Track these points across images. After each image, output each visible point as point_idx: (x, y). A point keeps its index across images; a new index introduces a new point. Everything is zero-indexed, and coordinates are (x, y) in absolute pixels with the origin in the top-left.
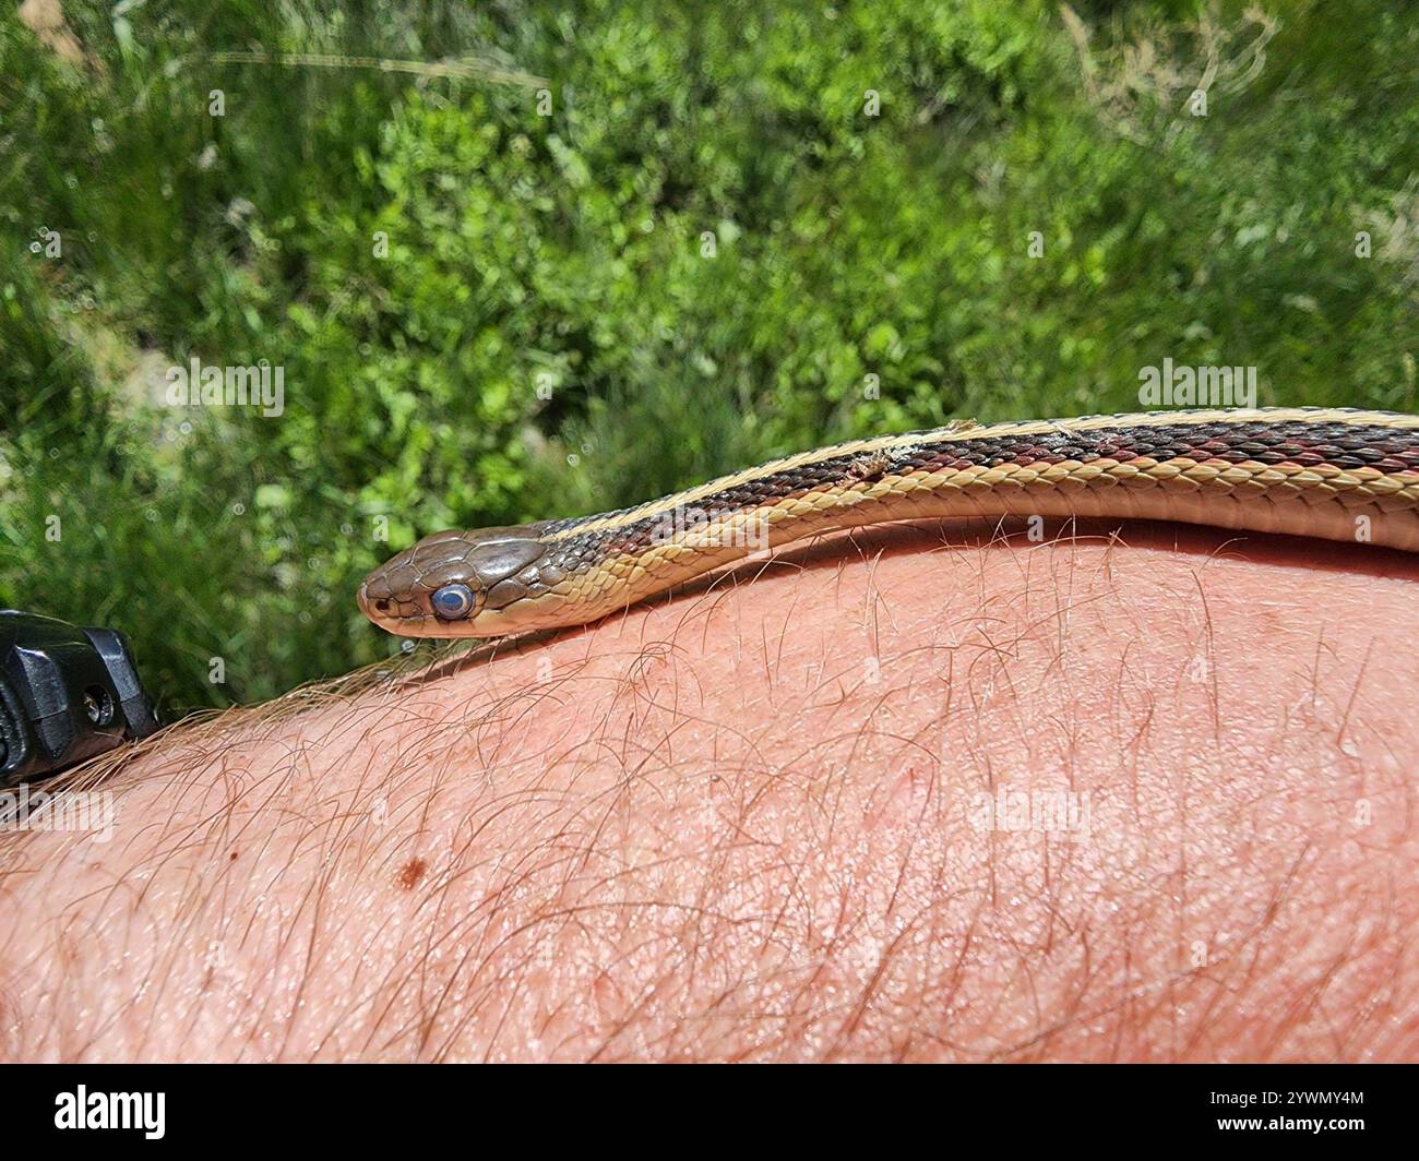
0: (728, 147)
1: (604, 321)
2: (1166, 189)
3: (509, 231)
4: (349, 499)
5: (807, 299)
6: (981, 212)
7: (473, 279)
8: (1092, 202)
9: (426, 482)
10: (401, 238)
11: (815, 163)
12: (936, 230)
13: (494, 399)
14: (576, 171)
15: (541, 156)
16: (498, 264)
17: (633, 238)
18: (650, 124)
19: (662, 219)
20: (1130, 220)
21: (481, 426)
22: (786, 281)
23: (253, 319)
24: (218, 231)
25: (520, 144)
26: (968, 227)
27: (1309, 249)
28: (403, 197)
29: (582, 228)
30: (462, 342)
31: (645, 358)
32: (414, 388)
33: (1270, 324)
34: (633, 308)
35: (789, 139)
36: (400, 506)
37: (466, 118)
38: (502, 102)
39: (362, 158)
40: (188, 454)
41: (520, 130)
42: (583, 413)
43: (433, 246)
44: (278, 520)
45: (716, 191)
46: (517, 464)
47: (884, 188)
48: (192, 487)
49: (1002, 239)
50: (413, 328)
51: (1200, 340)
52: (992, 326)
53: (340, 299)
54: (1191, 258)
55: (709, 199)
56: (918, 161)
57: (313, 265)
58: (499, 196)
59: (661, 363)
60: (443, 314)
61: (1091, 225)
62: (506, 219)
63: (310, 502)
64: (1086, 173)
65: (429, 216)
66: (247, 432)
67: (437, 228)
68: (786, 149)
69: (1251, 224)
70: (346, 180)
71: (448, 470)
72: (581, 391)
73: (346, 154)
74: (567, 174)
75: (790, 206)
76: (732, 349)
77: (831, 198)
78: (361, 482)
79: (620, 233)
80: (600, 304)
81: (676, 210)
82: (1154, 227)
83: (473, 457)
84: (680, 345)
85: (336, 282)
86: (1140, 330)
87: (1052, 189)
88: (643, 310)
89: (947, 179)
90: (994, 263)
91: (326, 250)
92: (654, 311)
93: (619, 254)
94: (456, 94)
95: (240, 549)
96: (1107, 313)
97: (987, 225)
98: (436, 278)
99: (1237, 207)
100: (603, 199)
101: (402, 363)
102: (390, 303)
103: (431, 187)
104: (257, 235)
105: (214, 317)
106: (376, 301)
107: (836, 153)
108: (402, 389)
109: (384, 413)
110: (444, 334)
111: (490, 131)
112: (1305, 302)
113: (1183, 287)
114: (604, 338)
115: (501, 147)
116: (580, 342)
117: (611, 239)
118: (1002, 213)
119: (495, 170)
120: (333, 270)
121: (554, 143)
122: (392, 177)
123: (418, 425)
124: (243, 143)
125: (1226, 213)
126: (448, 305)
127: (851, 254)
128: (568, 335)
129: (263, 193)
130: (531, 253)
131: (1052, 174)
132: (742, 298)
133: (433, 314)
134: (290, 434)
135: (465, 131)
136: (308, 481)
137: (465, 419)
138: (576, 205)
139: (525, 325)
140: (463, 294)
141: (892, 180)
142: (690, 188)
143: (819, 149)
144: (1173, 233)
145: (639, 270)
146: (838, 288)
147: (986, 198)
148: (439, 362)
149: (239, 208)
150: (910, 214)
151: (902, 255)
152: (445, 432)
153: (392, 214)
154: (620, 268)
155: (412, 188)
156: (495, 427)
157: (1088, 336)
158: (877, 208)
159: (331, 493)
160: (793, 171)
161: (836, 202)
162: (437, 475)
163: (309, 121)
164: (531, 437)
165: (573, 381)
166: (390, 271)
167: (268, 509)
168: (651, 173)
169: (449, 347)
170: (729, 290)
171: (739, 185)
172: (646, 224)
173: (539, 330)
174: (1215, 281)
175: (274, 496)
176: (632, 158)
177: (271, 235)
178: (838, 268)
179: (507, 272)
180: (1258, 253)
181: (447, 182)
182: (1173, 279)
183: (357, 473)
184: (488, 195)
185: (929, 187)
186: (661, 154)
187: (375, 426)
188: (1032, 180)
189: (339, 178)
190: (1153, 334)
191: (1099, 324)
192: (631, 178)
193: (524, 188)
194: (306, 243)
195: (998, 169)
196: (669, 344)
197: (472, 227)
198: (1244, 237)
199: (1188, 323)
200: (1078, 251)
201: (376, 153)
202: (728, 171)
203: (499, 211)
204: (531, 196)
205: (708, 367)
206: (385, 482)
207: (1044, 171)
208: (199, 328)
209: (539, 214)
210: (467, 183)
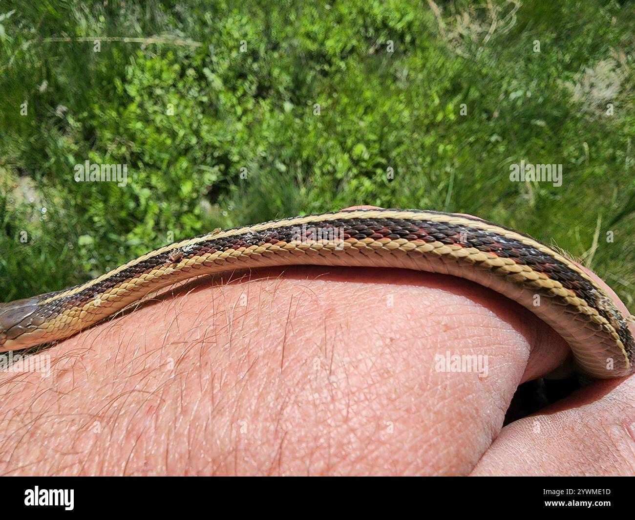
0: (285, 69)
1: (234, 150)
2: (478, 77)
3: (188, 112)
4: (122, 238)
5: (325, 134)
6: (399, 92)
7: (173, 135)
8: (447, 84)
9: (157, 227)
10: (139, 118)
11: (325, 73)
12: (380, 101)
13: (186, 188)
14: (217, 83)
15: (201, 77)
16: (185, 128)
17: (245, 112)
18: (250, 60)
19: (258, 102)
20: (464, 91)
21: (181, 201)
22: (315, 127)
23: (71, 159)
24: (52, 121)
25: (191, 72)
26: (394, 98)
27: (541, 100)
28: (138, 99)
29: (221, 108)
30: (170, 164)
31: (254, 166)
32: (151, 187)
33: (526, 133)
34: (247, 143)
35: (312, 63)
36: (146, 240)
37: (165, 62)
38: (181, 54)
39: (118, 82)
40: (44, 223)
41: (190, 66)
42: (228, 192)
43: (153, 121)
44: (89, 251)
45: (281, 89)
46: (198, 217)
47: (356, 83)
48: (48, 239)
49: (409, 103)
50: (147, 159)
51: (497, 142)
52: (407, 141)
53: (112, 147)
54: (491, 106)
55: (278, 92)
56: (370, 71)
57: (98, 133)
58: (182, 96)
59: (261, 167)
60: (160, 151)
61: (448, 94)
62: (186, 107)
63: (104, 242)
64: (443, 72)
65: (150, 108)
66: (72, 211)
67: (155, 112)
68: (311, 68)
69: (516, 90)
70: (111, 94)
71: (167, 223)
72: (226, 182)
73: (110, 81)
74: (214, 85)
75: (314, 94)
76: (293, 159)
77: (333, 89)
78: (128, 231)
79: (239, 110)
80: (232, 143)
81: (264, 98)
82: (474, 94)
83: (178, 215)
84: (270, 159)
85: (109, 140)
86: (472, 139)
87: (429, 80)
88: (252, 144)
89: (383, 78)
90: (406, 113)
91: (104, 125)
92: (257, 144)
93: (239, 119)
94: (159, 52)
95: (72, 265)
96: (456, 133)
97: (402, 97)
98: (156, 136)
99: (509, 84)
100: (230, 95)
101: (143, 175)
102: (135, 148)
103: (151, 94)
104: (71, 121)
105: (53, 160)
106: (129, 147)
107: (333, 68)
108: (143, 187)
109: (136, 198)
110: (162, 161)
111: (177, 67)
112: (540, 123)
113: (489, 119)
114: (236, 158)
115: (182, 74)
116: (224, 160)
117: (235, 113)
118: (408, 92)
119: (180, 85)
120: (108, 135)
121: (206, 71)
122: (132, 91)
123: (151, 203)
124: (62, 79)
125: (505, 86)
126: (162, 147)
127: (343, 113)
128: (218, 157)
129: (72, 101)
130: (199, 122)
131: (429, 74)
132: (295, 136)
133: (155, 152)
134: (92, 211)
135: (165, 68)
136: (102, 231)
137: (173, 199)
138: (218, 98)
139: (199, 154)
140: (169, 142)
141: (359, 80)
142: (270, 88)
143: (326, 67)
144: (483, 96)
145: (249, 126)
146: (339, 129)
147: (401, 85)
148: (160, 173)
149: (61, 109)
150: (368, 94)
151: (365, 113)
152: (164, 205)
153: (133, 107)
154: (240, 126)
155: (141, 95)
156: (187, 201)
157: (450, 142)
158: (354, 92)
159: (113, 237)
160: (314, 78)
161: (335, 91)
162: (162, 225)
163: (92, 67)
164: (205, 204)
165: (222, 178)
166: (135, 133)
167: (84, 246)
168: (252, 83)
169: (164, 166)
170: (290, 133)
171: (291, 85)
172: (250, 105)
173: (205, 156)
174: (502, 116)
175: (86, 240)
176: (242, 76)
177: (78, 120)
178: (338, 120)
179: (188, 131)
180: (519, 103)
181: (158, 92)
182: (484, 116)
183: (125, 227)
184: (177, 96)
185: (375, 82)
186: (255, 74)
187: (132, 205)
188: (420, 76)
189: (107, 92)
190: (477, 141)
191: (454, 138)
192: (242, 85)
193: (194, 92)
194: (95, 123)
195: (405, 72)
196: (264, 158)
197: (171, 111)
198: (513, 96)
199: (491, 135)
200: (443, 106)
201: (124, 80)
202: (286, 79)
203: (183, 103)
204: (196, 95)
205: (283, 168)
206: (138, 230)
207: (425, 72)
208: (47, 165)
209: (202, 103)
210: (168, 91)
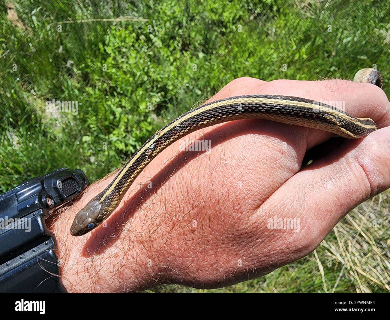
0: (199, 32)
1: (170, 83)
2: (322, 30)
3: (142, 61)
4: (107, 137)
5: (224, 71)
6: (270, 42)
7: (134, 75)
8: (301, 36)
9: (126, 131)
10: (114, 66)
11: (223, 34)
12: (258, 49)
13: (142, 107)
14: (158, 43)
15: (148, 40)
16: (140, 71)
17: (175, 60)
18: (177, 28)
19: (183, 53)
20: (313, 39)
21: (139, 114)
22: (218, 67)
23: (77, 92)
24: (65, 70)
25: (142, 37)
26: (267, 46)
27: (364, 42)
28: (113, 55)
29: (161, 58)
30: (132, 92)
31: (182, 92)
32: (122, 107)
33: (354, 64)
34: (177, 79)
35: (215, 28)
36: (120, 138)
37: (127, 32)
38: (136, 27)
39: (101, 46)
40: (64, 130)
41: (142, 33)
42: (167, 108)
43: (122, 67)
44: (89, 144)
45: (197, 44)
46: (150, 124)
47: (242, 38)
48: (65, 138)
49: (277, 49)
50: (119, 90)
51: (335, 70)
52: (276, 73)
53: (99, 84)
54: (331, 48)
55: (195, 47)
56: (251, 30)
57: (91, 76)
58: (138, 52)
59: (186, 92)
60: (126, 85)
61: (302, 42)
62: (140, 58)
63: (97, 140)
64: (298, 28)
65: (120, 60)
66: (78, 122)
67: (123, 62)
68: (215, 31)
69: (347, 37)
70: (97, 52)
71: (132, 127)
72: (165, 102)
73: (96, 45)
74: (156, 44)
75: (217, 47)
76: (205, 87)
77: (228, 43)
78: (110, 133)
79: (172, 59)
80: (168, 78)
81: (186, 51)
82: (319, 41)
83: (138, 123)
84: (191, 87)
85: (97, 80)
86: (318, 70)
87: (290, 34)
88: (180, 79)
89: (260, 34)
90: (275, 56)
91: (93, 72)
92: (183, 79)
93: (172, 64)
94: (124, 26)
95: (79, 153)
96: (307, 66)
97: (272, 46)
98: (124, 76)
99: (342, 33)
100: (166, 49)
101: (117, 100)
102: (112, 84)
103: (120, 52)
104: (75, 70)
105: (67, 92)
106: (108, 84)
107: (228, 30)
108: (117, 107)
109: (113, 113)
110: (128, 91)
111: (134, 35)
112: (364, 57)
113: (328, 57)
114: (171, 88)
115: (138, 39)
116: (164, 89)
117: (169, 60)
118: (276, 41)
119: (136, 45)
120: (96, 77)
121: (151, 36)
122: (109, 50)
123: (122, 116)
124: (69, 45)
125: (339, 35)
126: (128, 83)
127: (235, 57)
128: (160, 87)
129: (75, 58)
130: (148, 67)
131: (289, 30)
132: (206, 72)
133: (123, 85)
134: (89, 121)
135: (127, 35)
136: (95, 133)
137: (135, 113)
138: (160, 53)
139: (149, 86)
140: (131, 79)
141: (245, 36)
142: (190, 44)
143: (224, 30)
144: (325, 42)
145: (178, 69)
146: (233, 67)
147: (271, 38)
148: (127, 98)
149: (70, 62)
150: (250, 45)
151: (249, 57)
152: (130, 117)
153: (110, 60)
154: (172, 68)
155: (115, 53)
156: (143, 114)
157: (303, 73)
158: (241, 44)
159: (102, 136)
160: (217, 36)
161: (230, 44)
162: (129, 129)
163: (86, 38)
164: (154, 116)
165: (163, 100)
166: (111, 75)
167: (86, 142)
168: (179, 42)
169: (129, 94)
170: (203, 71)
171: (203, 42)
172: (178, 56)
173: (153, 87)
174: (337, 54)
175: (86, 139)
176: (173, 38)
177: (79, 69)
178: (232, 62)
179: (142, 72)
180: (349, 45)
181: (124, 50)
182: (326, 55)
183: (108, 130)
184: (135, 52)
185: (255, 37)
186: (181, 36)
187: (112, 117)
188: (283, 32)
189: (95, 52)
190: (321, 70)
191: (306, 70)
192: (173, 42)
193: (145, 49)
194: (88, 70)
195: (274, 30)
196: (188, 87)
197: (132, 61)
198: (345, 41)
199: (331, 67)
200: (298, 50)
201: (104, 44)
202: (199, 39)
203: (139, 56)
204: (146, 51)
205: (199, 93)
206: (116, 132)
207: (286, 29)
208: (63, 96)
209: (149, 55)
210: (129, 49)
